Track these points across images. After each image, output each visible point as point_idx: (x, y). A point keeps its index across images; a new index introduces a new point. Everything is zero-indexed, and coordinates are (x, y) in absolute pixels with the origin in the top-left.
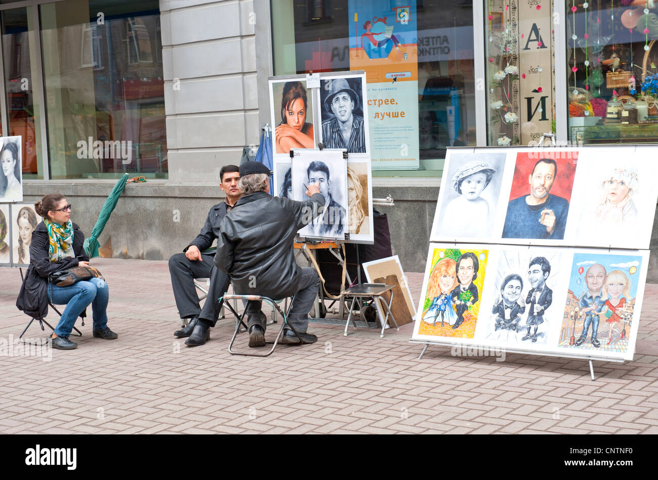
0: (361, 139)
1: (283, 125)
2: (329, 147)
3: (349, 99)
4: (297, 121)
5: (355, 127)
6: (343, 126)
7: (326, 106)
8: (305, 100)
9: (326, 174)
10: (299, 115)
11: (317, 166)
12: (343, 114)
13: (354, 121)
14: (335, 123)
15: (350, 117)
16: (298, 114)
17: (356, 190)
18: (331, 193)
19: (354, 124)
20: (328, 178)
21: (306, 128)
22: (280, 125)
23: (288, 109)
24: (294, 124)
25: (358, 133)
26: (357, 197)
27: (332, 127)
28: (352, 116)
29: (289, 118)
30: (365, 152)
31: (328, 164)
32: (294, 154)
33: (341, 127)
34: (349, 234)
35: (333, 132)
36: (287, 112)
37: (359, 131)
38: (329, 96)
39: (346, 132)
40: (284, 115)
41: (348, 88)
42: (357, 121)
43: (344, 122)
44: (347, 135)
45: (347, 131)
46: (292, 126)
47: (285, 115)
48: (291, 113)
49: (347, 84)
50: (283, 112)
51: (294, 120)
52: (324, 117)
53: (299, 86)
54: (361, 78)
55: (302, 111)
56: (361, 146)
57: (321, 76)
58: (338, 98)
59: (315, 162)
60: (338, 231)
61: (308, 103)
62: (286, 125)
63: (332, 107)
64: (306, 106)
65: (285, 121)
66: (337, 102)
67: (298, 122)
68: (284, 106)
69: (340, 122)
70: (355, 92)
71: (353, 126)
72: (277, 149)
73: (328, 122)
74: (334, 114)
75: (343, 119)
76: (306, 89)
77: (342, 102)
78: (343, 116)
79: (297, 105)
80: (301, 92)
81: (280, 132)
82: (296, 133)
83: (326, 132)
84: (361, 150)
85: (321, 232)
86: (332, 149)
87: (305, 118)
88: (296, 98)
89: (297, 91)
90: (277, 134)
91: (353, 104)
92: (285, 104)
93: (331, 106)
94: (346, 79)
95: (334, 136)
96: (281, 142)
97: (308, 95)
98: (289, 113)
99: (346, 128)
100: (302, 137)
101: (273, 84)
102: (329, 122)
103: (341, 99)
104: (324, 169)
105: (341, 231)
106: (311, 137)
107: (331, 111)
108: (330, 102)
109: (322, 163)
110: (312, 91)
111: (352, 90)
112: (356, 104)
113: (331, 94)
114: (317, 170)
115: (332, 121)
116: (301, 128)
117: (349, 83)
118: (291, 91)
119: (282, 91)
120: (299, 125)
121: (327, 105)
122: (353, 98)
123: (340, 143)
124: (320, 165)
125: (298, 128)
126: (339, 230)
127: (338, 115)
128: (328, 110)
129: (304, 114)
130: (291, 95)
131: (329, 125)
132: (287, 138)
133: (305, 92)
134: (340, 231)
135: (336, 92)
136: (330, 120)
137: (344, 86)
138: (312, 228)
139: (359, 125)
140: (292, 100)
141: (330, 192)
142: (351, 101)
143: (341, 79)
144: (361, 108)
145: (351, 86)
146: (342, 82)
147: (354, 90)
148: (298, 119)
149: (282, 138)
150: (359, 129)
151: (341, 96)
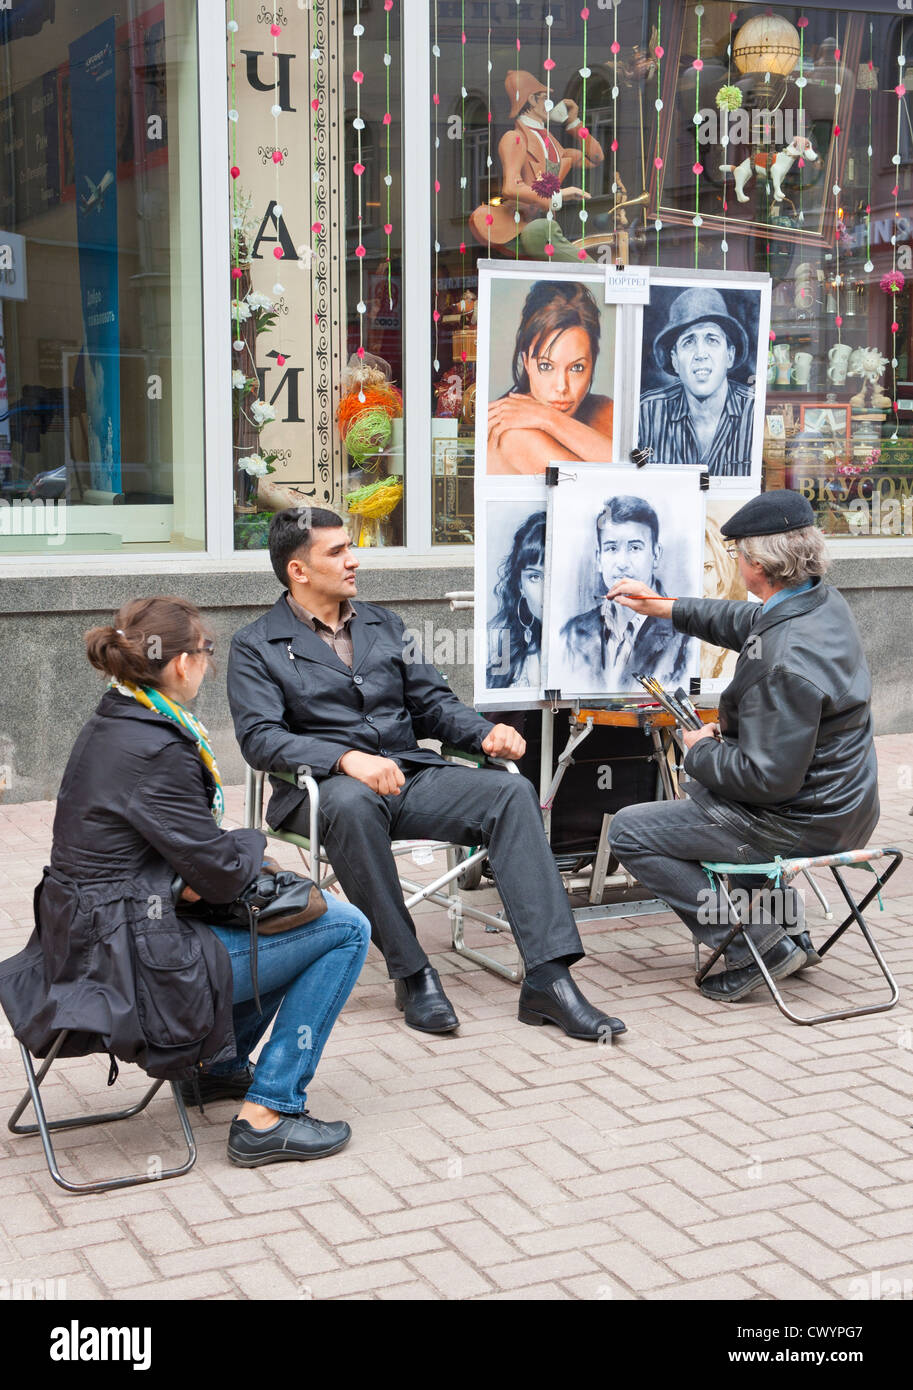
0: (742, 443)
1: (518, 396)
2: (655, 459)
3: (723, 342)
4: (562, 387)
5: (731, 413)
6: (699, 408)
7: (658, 354)
8: (594, 333)
9: (648, 531)
10: (570, 372)
11: (624, 510)
12: (702, 378)
13: (729, 398)
14: (678, 399)
15: (719, 387)
16: (568, 369)
17: (717, 569)
18: (661, 580)
19: (729, 404)
20: (655, 538)
21: (591, 409)
22: (507, 395)
23: (536, 355)
24: (554, 397)
25: (736, 428)
26: (719, 585)
27: (669, 409)
28: (725, 385)
29: (537, 379)
30: (749, 475)
31: (655, 504)
32: (560, 477)
33: (694, 410)
34: (698, 680)
35: (670, 421)
36: (533, 363)
37: (740, 422)
38: (667, 328)
39: (706, 423)
40: (520, 370)
41: (724, 313)
42: (738, 398)
43: (701, 399)
44: (706, 430)
45: (708, 420)
46: (545, 403)
47: (525, 371)
48: (547, 366)
49: (720, 300)
50: (520, 360)
51: (550, 385)
52: (649, 383)
53: (580, 295)
54: (760, 291)
55: (582, 362)
56: (741, 459)
57: (652, 275)
58: (692, 336)
59: (620, 500)
60: (672, 675)
61: (602, 343)
62: (524, 397)
63: (673, 357)
64: (594, 350)
65: (523, 385)
66: (691, 346)
67: (565, 393)
68: (522, 344)
69: (691, 398)
70: (740, 326)
71: (725, 409)
72: (490, 461)
73: (658, 397)
74: (677, 375)
75: (702, 389)
76: (600, 306)
77: (703, 348)
78: (702, 381)
79: (566, 346)
80: (583, 312)
81: (503, 415)
82: (556, 420)
83: (652, 422)
84: (740, 471)
85: (625, 680)
86: (661, 465)
87: (591, 380)
88: (565, 324)
89: (570, 308)
90: (495, 421)
91: (732, 354)
92: (529, 339)
93: (670, 354)
94: (718, 290)
95: (671, 433)
96: (505, 443)
97: (603, 322)
98: (539, 366)
99: (706, 414)
100: (575, 434)
101: (492, 280)
102: (663, 396)
103: (701, 341)
104: (644, 516)
105: (682, 674)
106: (606, 431)
107: (670, 369)
108: (670, 342)
109: (640, 501)
110: (619, 310)
111: (734, 319)
112: (739, 354)
113: (674, 325)
114: (624, 518)
115: (671, 393)
116: (574, 408)
117: (726, 300)
118: (552, 306)
119: (521, 303)
120: (567, 398)
121: (662, 353)
122: (734, 340)
123: (687, 451)
124: (633, 505)
125: (563, 407)
126: (675, 671)
127: (689, 379)
128: (660, 366)
129: (588, 371)
130: (550, 316)
131: (659, 405)
132: (526, 433)
133: (595, 312)
134: (678, 672)
135: (689, 320)
136: (665, 392)
137: (714, 309)
138: (599, 674)
139: (743, 408)
140: (551, 331)
141: (656, 576)
142: (729, 347)
143: (706, 290)
144: (751, 366)
145: (731, 309)
146: (708, 297)
147: (737, 317)
148: (567, 383)
149: (510, 434)
150: (740, 418)
151: (700, 332)
